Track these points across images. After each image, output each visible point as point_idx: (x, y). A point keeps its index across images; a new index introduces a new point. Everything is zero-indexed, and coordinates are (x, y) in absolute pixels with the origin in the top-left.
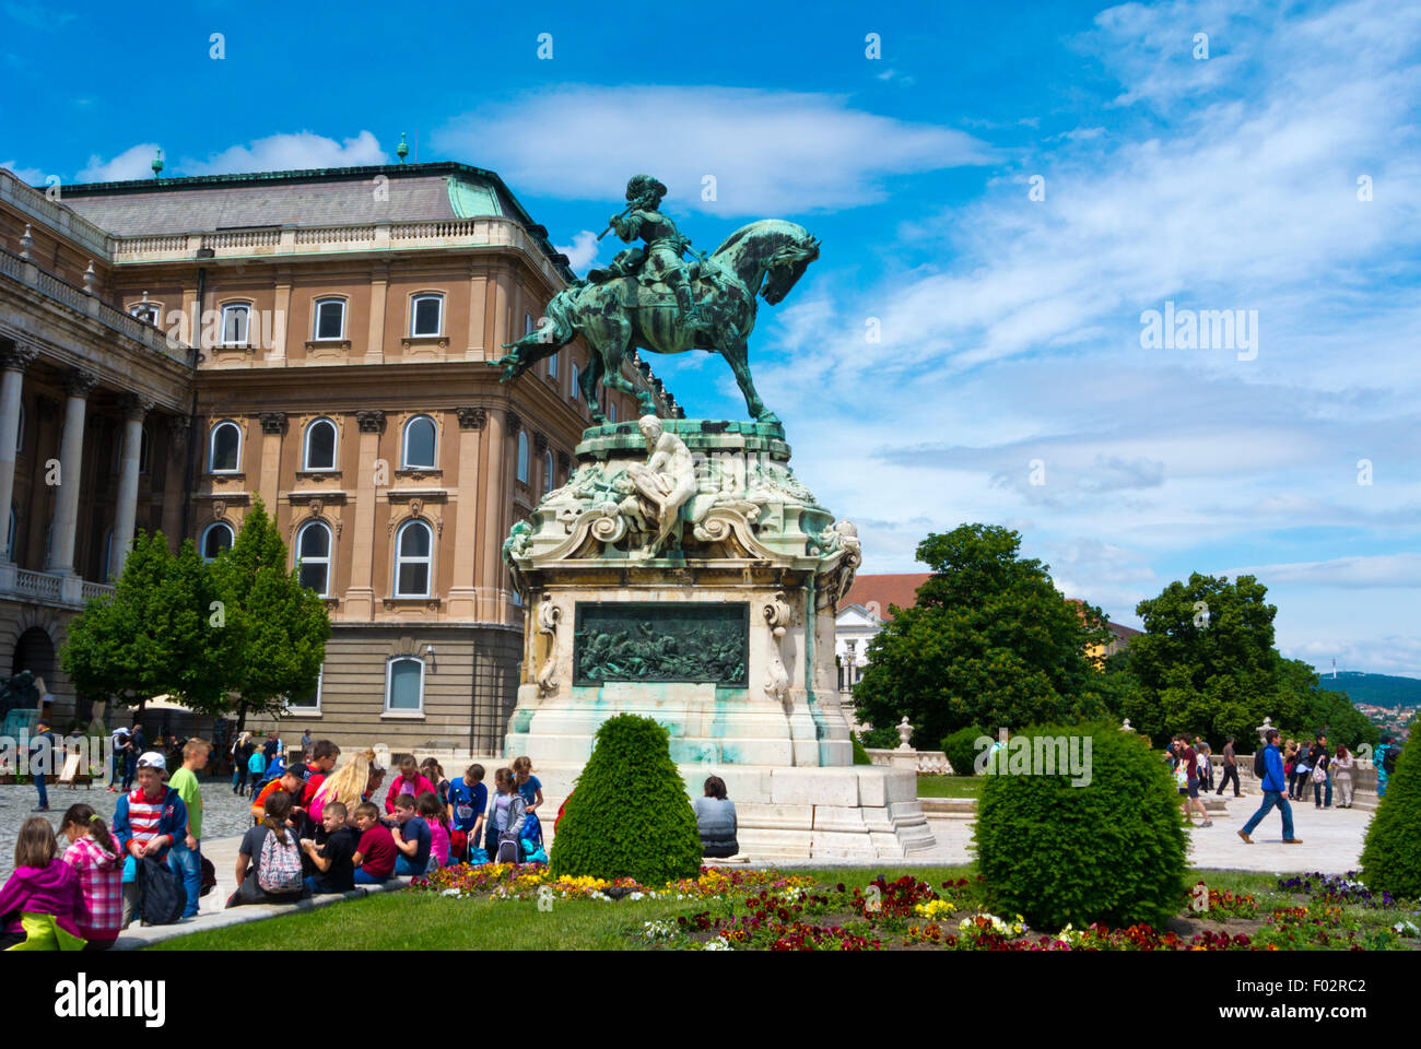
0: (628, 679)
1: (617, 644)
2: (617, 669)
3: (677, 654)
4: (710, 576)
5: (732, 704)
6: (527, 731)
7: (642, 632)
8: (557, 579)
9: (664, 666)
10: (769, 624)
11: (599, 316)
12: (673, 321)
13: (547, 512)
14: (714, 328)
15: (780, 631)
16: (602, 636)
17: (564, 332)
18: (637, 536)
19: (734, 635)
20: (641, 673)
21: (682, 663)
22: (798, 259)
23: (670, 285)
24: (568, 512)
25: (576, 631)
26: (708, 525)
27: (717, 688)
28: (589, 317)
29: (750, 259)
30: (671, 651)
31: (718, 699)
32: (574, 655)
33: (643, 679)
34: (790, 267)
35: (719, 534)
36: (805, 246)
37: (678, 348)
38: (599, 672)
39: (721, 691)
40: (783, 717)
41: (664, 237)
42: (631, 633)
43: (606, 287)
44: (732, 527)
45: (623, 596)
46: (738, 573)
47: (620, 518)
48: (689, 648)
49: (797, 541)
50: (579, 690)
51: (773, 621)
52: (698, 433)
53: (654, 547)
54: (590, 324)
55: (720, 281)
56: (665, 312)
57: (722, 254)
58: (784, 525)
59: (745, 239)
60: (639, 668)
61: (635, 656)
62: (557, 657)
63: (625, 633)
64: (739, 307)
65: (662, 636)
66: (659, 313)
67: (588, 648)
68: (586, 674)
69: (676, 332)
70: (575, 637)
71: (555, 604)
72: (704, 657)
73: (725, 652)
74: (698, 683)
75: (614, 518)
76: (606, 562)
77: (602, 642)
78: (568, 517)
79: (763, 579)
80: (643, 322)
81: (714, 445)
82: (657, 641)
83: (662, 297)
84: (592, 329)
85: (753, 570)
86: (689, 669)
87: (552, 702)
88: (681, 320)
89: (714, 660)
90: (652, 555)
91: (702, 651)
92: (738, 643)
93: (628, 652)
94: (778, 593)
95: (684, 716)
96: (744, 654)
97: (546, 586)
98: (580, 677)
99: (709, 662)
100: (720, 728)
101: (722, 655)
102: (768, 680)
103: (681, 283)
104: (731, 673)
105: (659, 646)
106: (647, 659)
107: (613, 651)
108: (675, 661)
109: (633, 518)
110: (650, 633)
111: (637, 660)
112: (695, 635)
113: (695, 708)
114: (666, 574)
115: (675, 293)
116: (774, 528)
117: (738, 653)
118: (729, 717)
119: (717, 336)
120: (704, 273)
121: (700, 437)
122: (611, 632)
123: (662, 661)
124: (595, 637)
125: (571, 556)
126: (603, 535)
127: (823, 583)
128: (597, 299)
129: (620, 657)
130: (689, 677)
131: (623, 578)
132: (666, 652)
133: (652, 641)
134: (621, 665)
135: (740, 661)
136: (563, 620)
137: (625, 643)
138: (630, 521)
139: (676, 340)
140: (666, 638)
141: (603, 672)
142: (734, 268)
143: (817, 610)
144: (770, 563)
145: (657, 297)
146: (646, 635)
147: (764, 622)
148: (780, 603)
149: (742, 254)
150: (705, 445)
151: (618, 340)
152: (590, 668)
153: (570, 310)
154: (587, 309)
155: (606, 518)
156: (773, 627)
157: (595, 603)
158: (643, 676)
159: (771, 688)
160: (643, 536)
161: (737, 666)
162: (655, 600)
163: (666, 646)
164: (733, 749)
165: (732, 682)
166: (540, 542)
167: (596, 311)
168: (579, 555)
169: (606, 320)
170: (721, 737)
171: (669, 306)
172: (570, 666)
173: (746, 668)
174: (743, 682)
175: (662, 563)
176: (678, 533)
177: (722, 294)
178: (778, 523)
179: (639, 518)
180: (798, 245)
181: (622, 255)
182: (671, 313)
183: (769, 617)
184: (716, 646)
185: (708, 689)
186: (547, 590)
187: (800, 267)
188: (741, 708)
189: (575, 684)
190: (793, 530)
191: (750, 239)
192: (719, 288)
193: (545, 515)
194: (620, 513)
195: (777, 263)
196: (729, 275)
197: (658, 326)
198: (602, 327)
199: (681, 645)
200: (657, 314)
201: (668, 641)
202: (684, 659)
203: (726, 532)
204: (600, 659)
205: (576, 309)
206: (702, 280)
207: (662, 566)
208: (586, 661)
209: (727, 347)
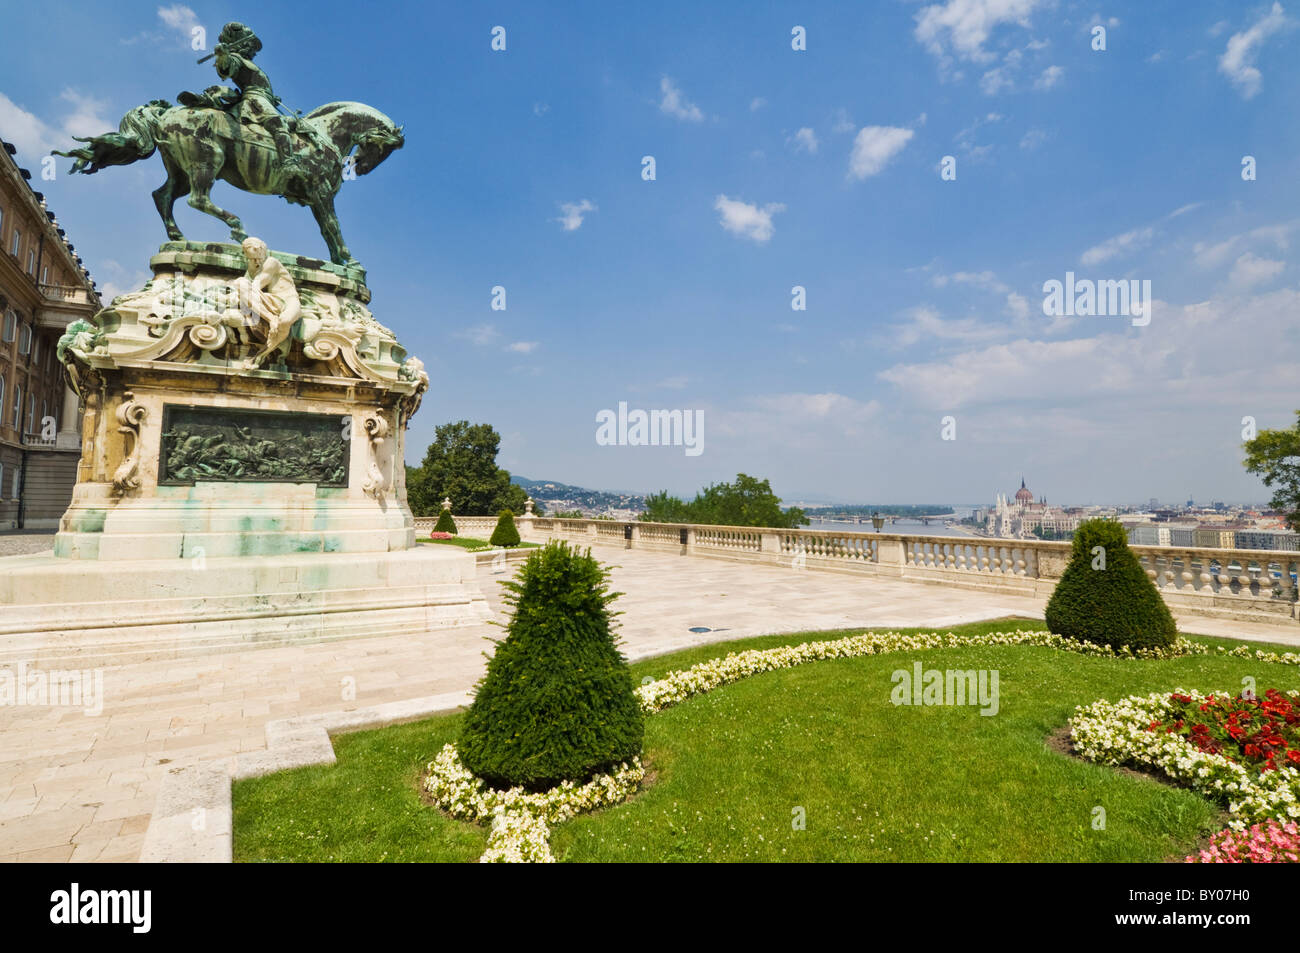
0: (224, 480)
1: (212, 445)
2: (210, 470)
3: (277, 456)
4: (315, 391)
5: (333, 500)
6: (100, 530)
7: (239, 435)
8: (142, 380)
9: (263, 468)
10: (370, 434)
11: (190, 137)
12: (271, 163)
13: (123, 312)
14: (311, 179)
15: (378, 440)
16: (193, 438)
17: (146, 143)
18: (237, 347)
19: (334, 442)
20: (238, 473)
21: (282, 465)
22: (389, 142)
23: (268, 129)
24: (153, 315)
25: (164, 430)
26: (318, 345)
27: (318, 487)
28: (178, 136)
29: (343, 131)
30: (271, 454)
31: (318, 496)
32: (160, 455)
33: (241, 479)
34: (381, 147)
35: (328, 355)
36: (395, 133)
37: (269, 188)
38: (190, 472)
39: (322, 490)
40: (380, 511)
41: (260, 86)
42: (227, 437)
43: (198, 113)
44: (340, 350)
45: (220, 402)
46: (343, 389)
47: (222, 328)
48: (289, 453)
49: (390, 369)
50: (165, 490)
51: (373, 432)
52: (294, 266)
53: (258, 358)
54: (179, 141)
55: (317, 139)
56: (263, 152)
57: (318, 118)
58: (380, 355)
59: (340, 112)
60: (236, 469)
61: (231, 457)
62: (139, 457)
63: (220, 436)
64: (335, 167)
65: (260, 441)
66: (257, 151)
67: (177, 449)
68: (173, 474)
69: (272, 173)
70: (162, 438)
71: (139, 404)
72: (304, 460)
73: (326, 456)
74: (299, 483)
75: (216, 327)
76: (205, 368)
77: (194, 444)
78: (153, 320)
79: (364, 397)
80: (238, 156)
81: (310, 279)
82: (256, 444)
83: (260, 137)
84: (181, 148)
85: (357, 387)
86: (289, 471)
87: (131, 502)
88: (279, 163)
89: (315, 463)
90: (256, 366)
91: (302, 455)
92: (338, 449)
93: (222, 454)
94: (379, 409)
95: (284, 513)
96: (344, 459)
97: (127, 385)
98: (167, 476)
99: (310, 465)
100: (322, 521)
101: (323, 459)
102: (367, 481)
103: (281, 129)
104: (331, 474)
105: (258, 449)
106: (244, 461)
107: (205, 453)
108: (275, 463)
109: (236, 331)
110: (248, 437)
111: (234, 462)
112: (295, 441)
113: (295, 505)
114: (270, 384)
115: (274, 138)
116: (371, 355)
117: (338, 458)
118: (330, 512)
119: (311, 186)
120: (302, 128)
121: (296, 269)
122: (204, 435)
123: (260, 463)
124: (185, 439)
125: (163, 358)
126: (202, 341)
127: (405, 404)
128: (189, 120)
129: (214, 458)
130: (289, 478)
131: (222, 384)
132: (265, 455)
133: (250, 444)
134: (215, 466)
135: (340, 465)
136: (148, 420)
137: (219, 446)
138: (231, 332)
139: (270, 180)
140: (265, 442)
141: (194, 472)
142: (329, 133)
143: (400, 424)
144: (374, 384)
145: (255, 136)
146: (244, 439)
147: (365, 432)
148: (380, 418)
149: (336, 124)
150: (302, 277)
151: (210, 166)
152: (179, 467)
153: (154, 125)
154: (177, 127)
155: (207, 326)
156: (372, 437)
157: (188, 407)
158: (240, 477)
159: (371, 488)
160: (243, 348)
161: (337, 468)
162: (257, 407)
163: (266, 449)
164: (334, 540)
165: (333, 483)
166: (116, 341)
167: (187, 132)
168: (170, 358)
169: (197, 143)
170: (324, 529)
171: (267, 147)
172: (155, 467)
173: (347, 470)
174: (343, 482)
175: (267, 374)
176: (285, 350)
177: (319, 152)
178: (375, 352)
179: (242, 331)
180: (389, 131)
181: (216, 89)
182: (269, 155)
183: (369, 429)
184: (316, 452)
185: (310, 488)
186: (127, 389)
187: (389, 149)
188: (341, 504)
189: (160, 483)
190: (387, 359)
191: (344, 113)
192: (316, 145)
193: (123, 316)
194: (222, 323)
195: (370, 140)
196: (324, 138)
197: (254, 163)
198: (192, 148)
199: (281, 449)
200: (254, 152)
201: (267, 445)
202: (285, 461)
203: (335, 353)
204: (191, 460)
205: (162, 125)
206: (298, 134)
207: (268, 377)
208: (174, 461)
209: (321, 198)
